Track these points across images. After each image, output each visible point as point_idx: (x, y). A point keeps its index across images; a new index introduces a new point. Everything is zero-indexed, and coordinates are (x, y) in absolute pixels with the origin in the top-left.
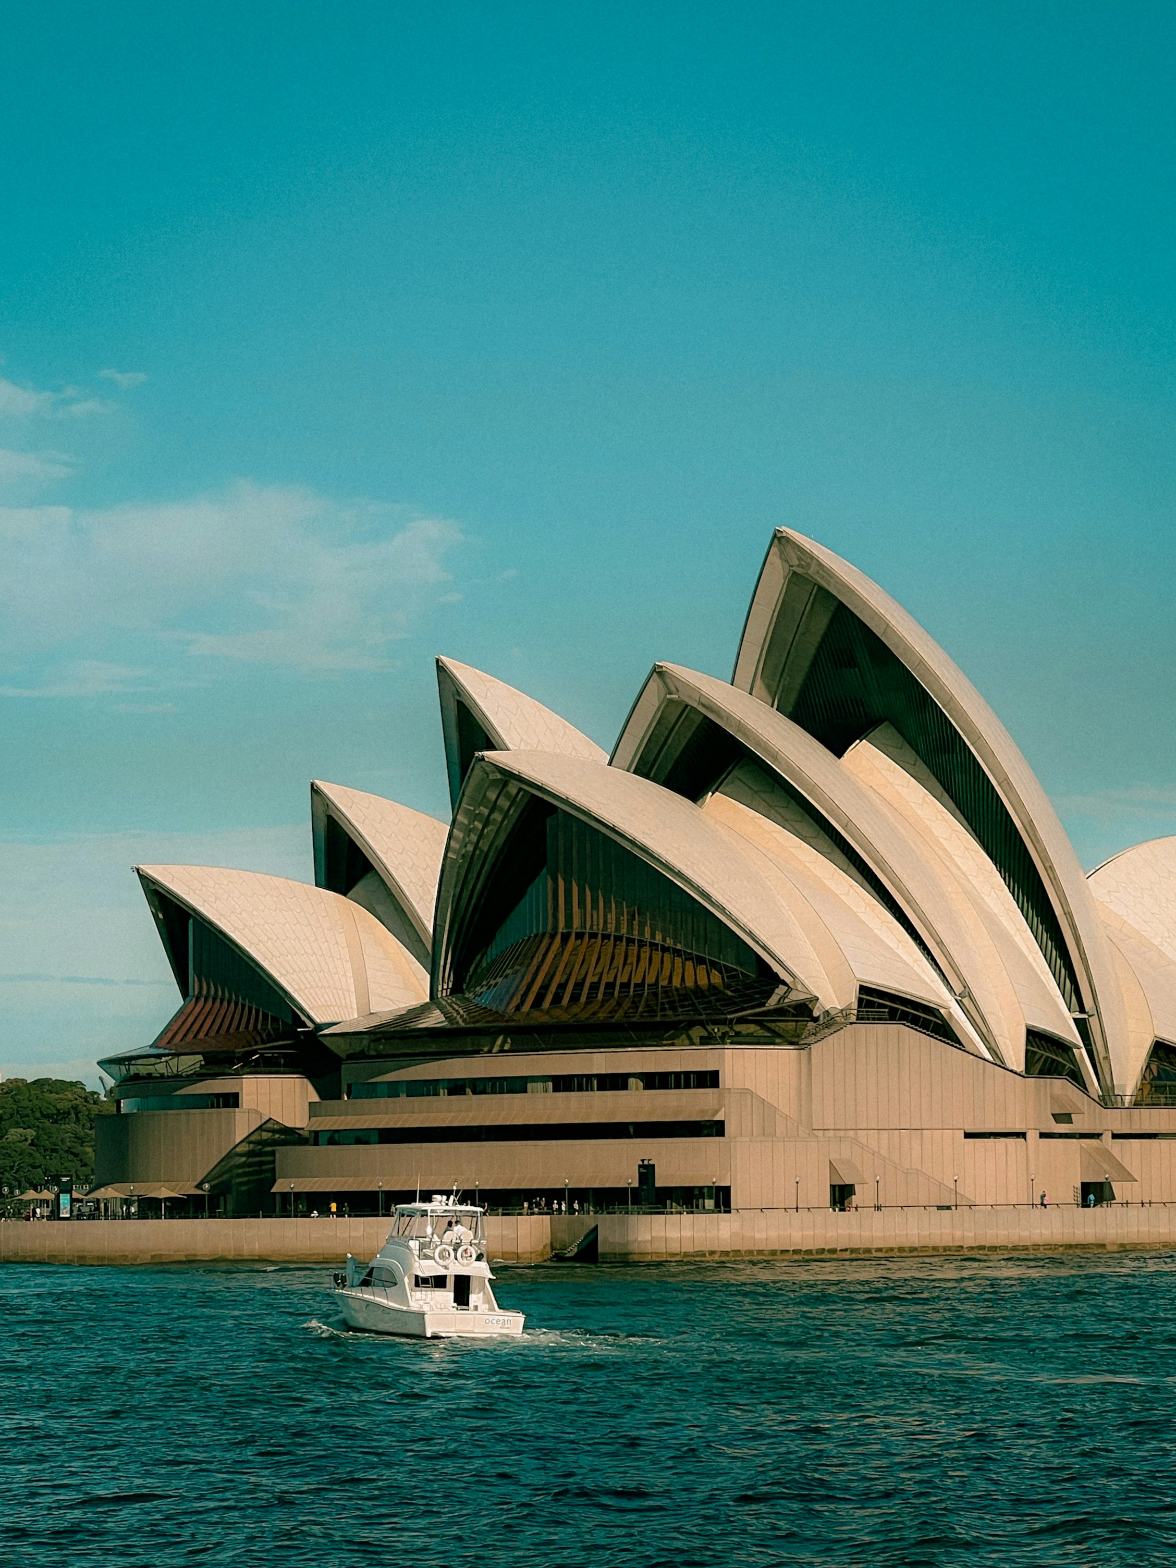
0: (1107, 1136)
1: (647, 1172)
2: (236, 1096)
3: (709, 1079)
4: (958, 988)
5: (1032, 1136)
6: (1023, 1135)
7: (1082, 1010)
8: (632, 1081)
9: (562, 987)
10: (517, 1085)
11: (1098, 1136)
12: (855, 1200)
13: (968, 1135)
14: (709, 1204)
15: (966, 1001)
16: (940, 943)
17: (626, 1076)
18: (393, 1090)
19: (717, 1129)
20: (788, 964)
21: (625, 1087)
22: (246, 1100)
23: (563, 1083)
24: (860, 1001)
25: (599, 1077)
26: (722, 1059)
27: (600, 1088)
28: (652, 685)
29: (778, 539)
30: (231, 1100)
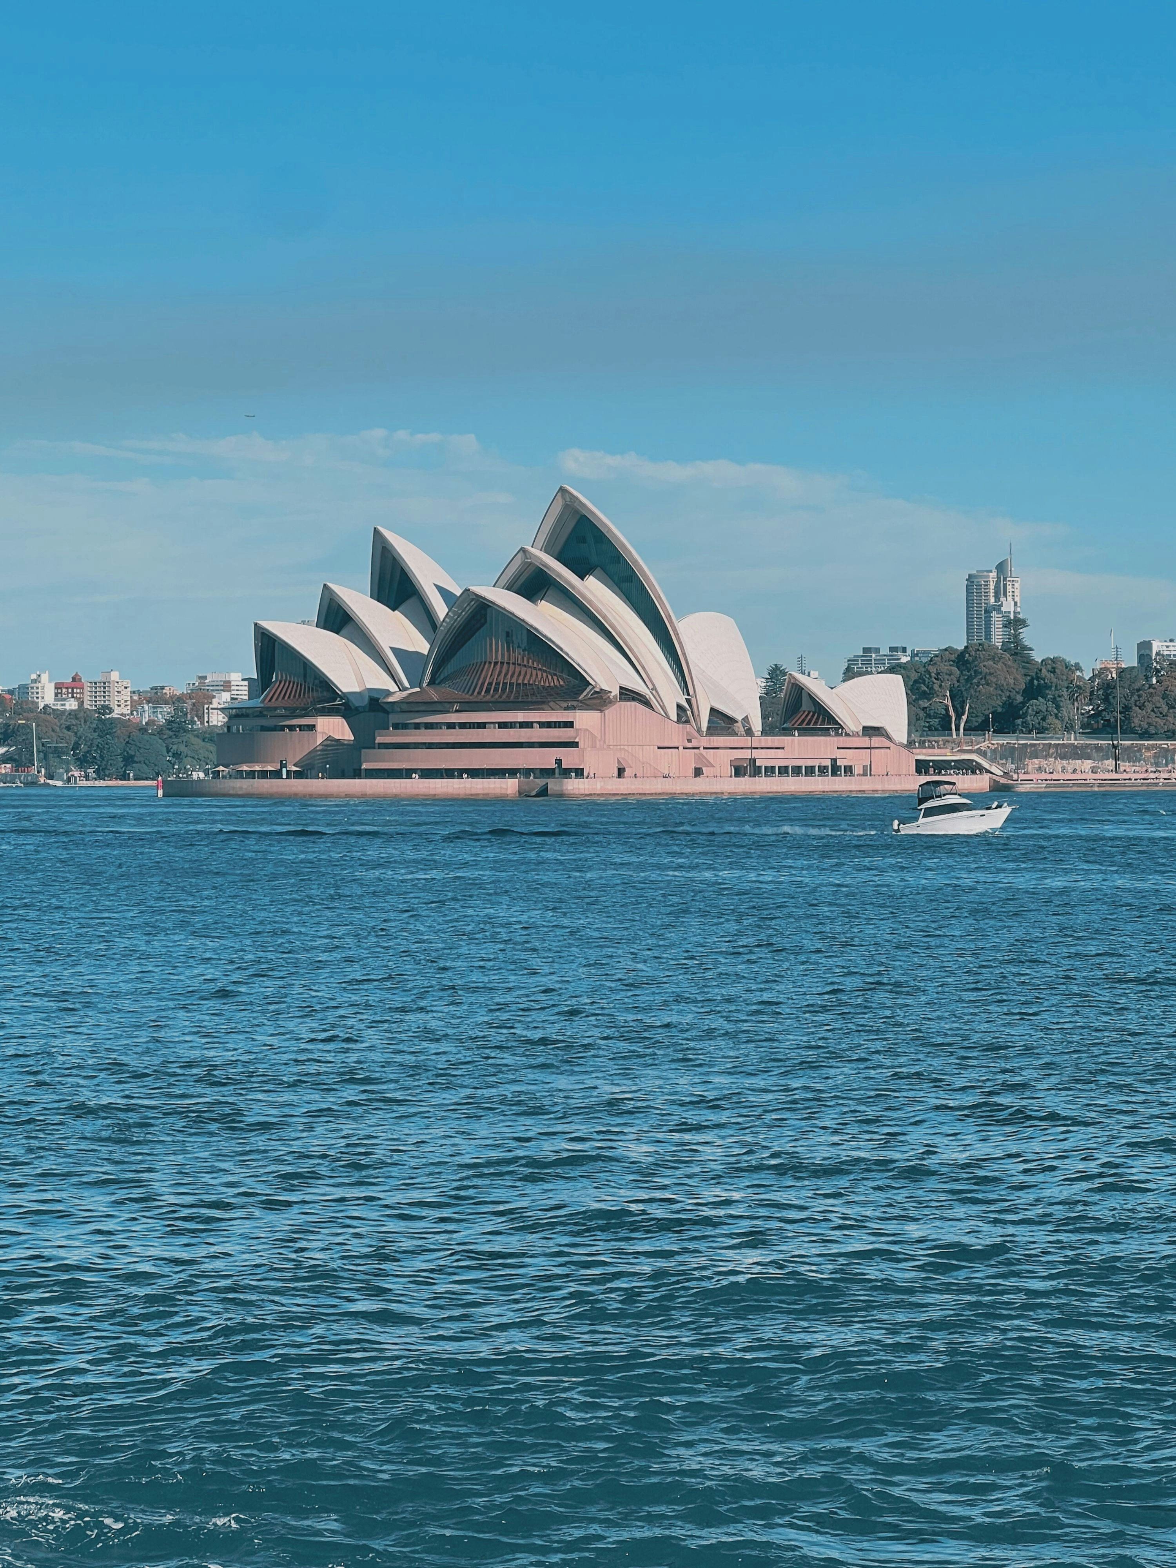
0: (702, 748)
1: (559, 762)
2: (314, 726)
3: (570, 725)
4: (651, 686)
5: (681, 748)
6: (678, 748)
7: (688, 695)
8: (535, 725)
9: (490, 684)
10: (482, 725)
11: (698, 748)
12: (626, 774)
13: (659, 748)
14: (573, 774)
15: (654, 692)
16: (643, 668)
17: (532, 723)
18: (417, 726)
19: (575, 745)
20: (594, 677)
21: (532, 727)
22: (319, 728)
23: (503, 725)
24: (621, 693)
25: (520, 723)
26: (575, 717)
27: (520, 727)
28: (520, 555)
29: (562, 490)
30: (312, 728)
